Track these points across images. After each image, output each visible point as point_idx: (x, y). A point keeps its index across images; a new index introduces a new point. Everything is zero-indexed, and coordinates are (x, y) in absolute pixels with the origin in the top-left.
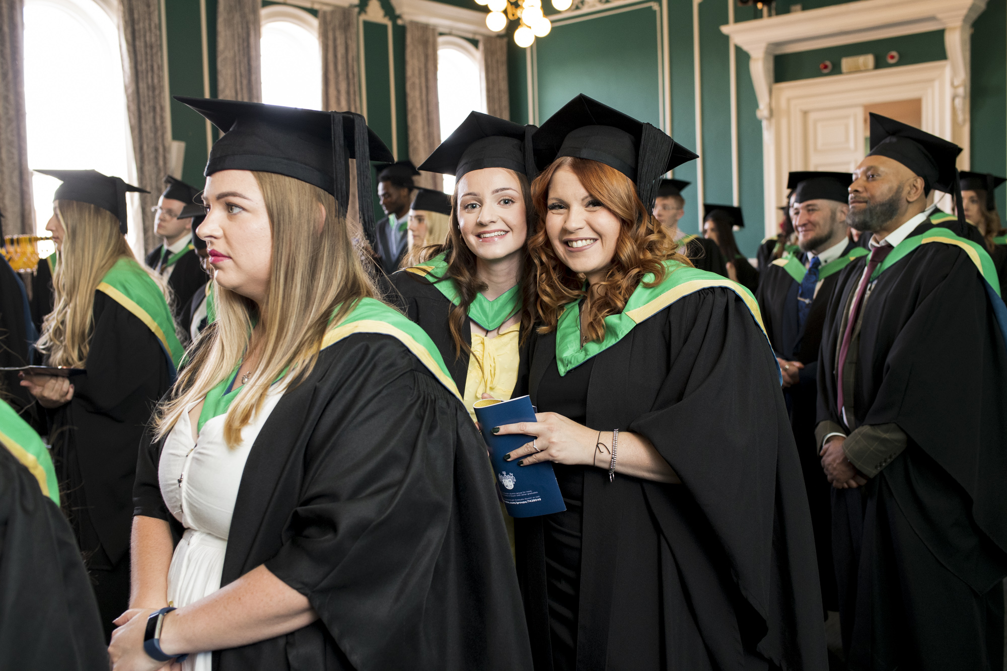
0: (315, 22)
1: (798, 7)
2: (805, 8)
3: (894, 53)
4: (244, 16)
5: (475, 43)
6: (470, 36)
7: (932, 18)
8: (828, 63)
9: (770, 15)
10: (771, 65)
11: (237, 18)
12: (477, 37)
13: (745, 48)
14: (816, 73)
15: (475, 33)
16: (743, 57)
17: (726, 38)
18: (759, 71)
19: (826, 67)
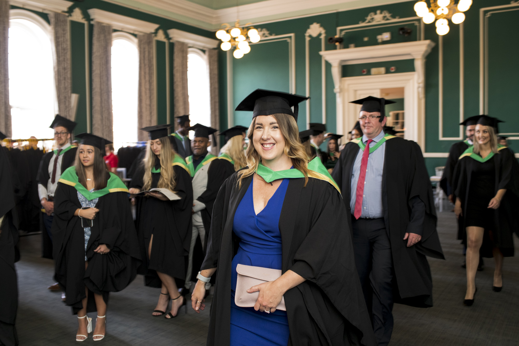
0: (136, 40)
1: (352, 45)
2: (356, 46)
3: (393, 68)
4: (105, 36)
5: (204, 51)
6: (201, 48)
7: (409, 54)
8: (365, 70)
9: (340, 49)
10: (340, 69)
11: (102, 37)
12: (205, 49)
13: (330, 61)
14: (360, 74)
15: (204, 47)
16: (328, 65)
17: (320, 57)
18: (336, 72)
19: (364, 72)
